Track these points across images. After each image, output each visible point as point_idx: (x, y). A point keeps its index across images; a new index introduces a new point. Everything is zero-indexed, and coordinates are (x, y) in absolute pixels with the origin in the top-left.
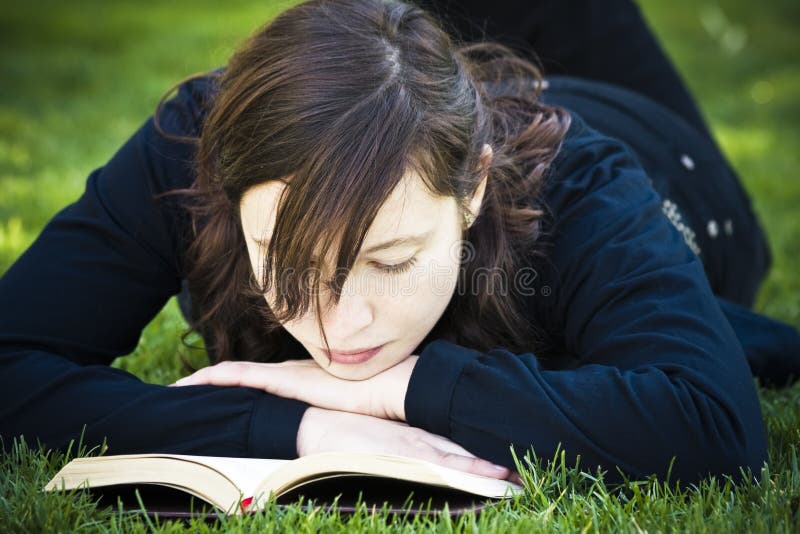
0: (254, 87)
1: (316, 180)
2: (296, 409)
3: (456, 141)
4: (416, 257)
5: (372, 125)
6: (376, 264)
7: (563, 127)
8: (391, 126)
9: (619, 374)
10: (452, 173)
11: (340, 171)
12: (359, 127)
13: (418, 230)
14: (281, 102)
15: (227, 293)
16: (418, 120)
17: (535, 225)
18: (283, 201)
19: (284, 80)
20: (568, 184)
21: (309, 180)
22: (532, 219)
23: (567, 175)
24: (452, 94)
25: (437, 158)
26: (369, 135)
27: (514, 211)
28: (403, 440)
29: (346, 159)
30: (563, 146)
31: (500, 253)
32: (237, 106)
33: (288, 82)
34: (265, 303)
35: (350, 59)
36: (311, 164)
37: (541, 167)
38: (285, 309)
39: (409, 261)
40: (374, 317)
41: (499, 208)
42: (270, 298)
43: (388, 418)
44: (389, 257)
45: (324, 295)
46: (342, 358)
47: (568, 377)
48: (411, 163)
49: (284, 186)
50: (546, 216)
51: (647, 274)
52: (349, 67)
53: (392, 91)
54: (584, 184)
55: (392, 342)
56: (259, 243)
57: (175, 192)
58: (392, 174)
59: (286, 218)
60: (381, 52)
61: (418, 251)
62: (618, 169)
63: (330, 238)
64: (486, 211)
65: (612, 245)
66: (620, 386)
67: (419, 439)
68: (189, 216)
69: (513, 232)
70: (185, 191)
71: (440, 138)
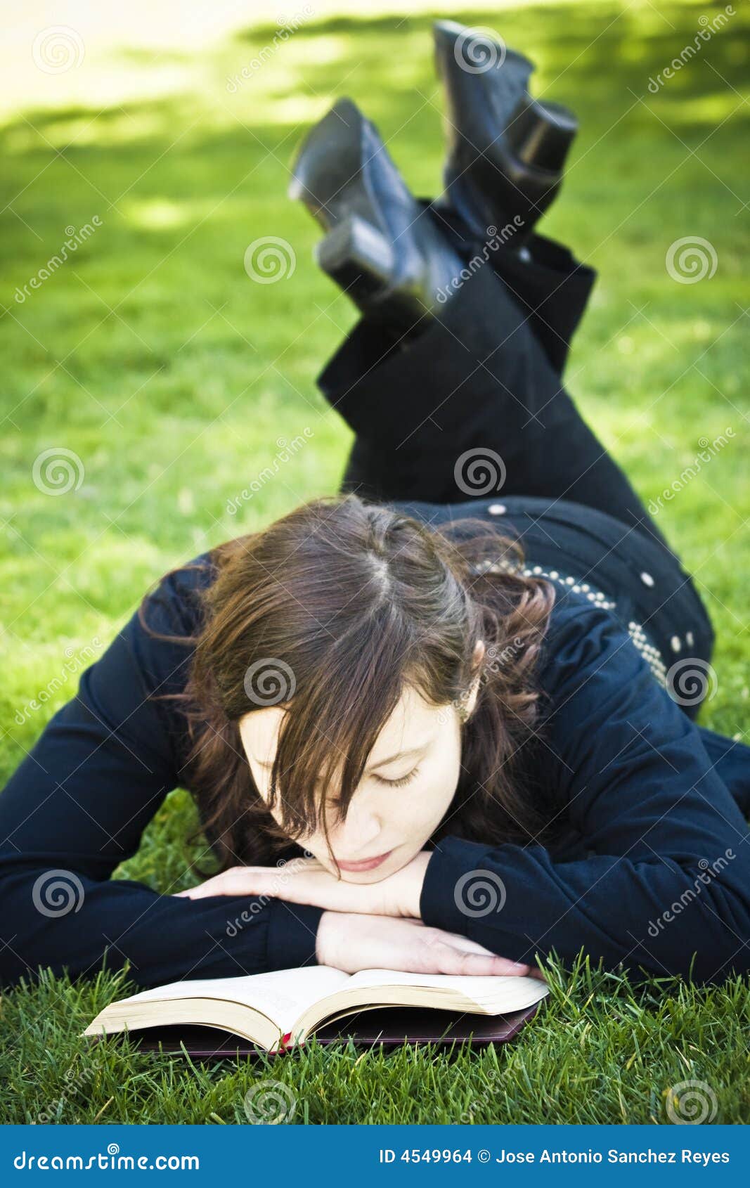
0: (245, 613)
1: (316, 706)
2: (312, 915)
3: (449, 652)
4: (418, 768)
5: (367, 648)
6: (379, 778)
7: (548, 603)
8: (385, 647)
9: (633, 868)
10: (447, 683)
11: (338, 695)
12: (355, 650)
13: (419, 743)
14: (275, 629)
15: (229, 797)
16: (412, 638)
17: (532, 709)
18: (284, 724)
19: (276, 606)
20: (561, 661)
21: (308, 709)
22: (528, 704)
23: (557, 651)
24: (442, 605)
25: (431, 671)
26: (365, 659)
27: (512, 699)
28: (422, 942)
29: (343, 687)
30: (552, 621)
31: (500, 744)
32: (231, 630)
33: (281, 608)
34: (271, 819)
35: (339, 581)
36: (308, 691)
37: (533, 649)
38: (292, 824)
39: (412, 773)
40: (381, 826)
41: (494, 696)
42: (277, 815)
43: (402, 917)
44: (390, 772)
45: (331, 812)
46: (351, 867)
47: (580, 870)
48: (407, 680)
49: (284, 713)
50: (541, 699)
51: (646, 754)
52: (338, 591)
53: (383, 613)
54: (575, 658)
55: (399, 847)
56: (263, 764)
57: (170, 696)
58: (390, 696)
59: (288, 745)
60: (369, 570)
61: (419, 761)
62: (607, 638)
63: (333, 765)
64: (482, 704)
65: (611, 723)
66: (635, 879)
67: (438, 941)
68: (185, 719)
69: (510, 719)
70: (178, 696)
71: (434, 650)
